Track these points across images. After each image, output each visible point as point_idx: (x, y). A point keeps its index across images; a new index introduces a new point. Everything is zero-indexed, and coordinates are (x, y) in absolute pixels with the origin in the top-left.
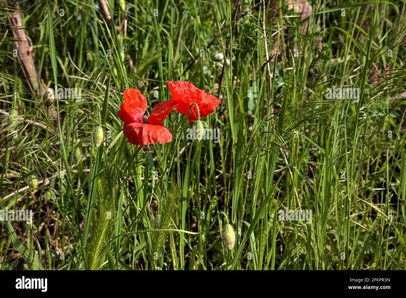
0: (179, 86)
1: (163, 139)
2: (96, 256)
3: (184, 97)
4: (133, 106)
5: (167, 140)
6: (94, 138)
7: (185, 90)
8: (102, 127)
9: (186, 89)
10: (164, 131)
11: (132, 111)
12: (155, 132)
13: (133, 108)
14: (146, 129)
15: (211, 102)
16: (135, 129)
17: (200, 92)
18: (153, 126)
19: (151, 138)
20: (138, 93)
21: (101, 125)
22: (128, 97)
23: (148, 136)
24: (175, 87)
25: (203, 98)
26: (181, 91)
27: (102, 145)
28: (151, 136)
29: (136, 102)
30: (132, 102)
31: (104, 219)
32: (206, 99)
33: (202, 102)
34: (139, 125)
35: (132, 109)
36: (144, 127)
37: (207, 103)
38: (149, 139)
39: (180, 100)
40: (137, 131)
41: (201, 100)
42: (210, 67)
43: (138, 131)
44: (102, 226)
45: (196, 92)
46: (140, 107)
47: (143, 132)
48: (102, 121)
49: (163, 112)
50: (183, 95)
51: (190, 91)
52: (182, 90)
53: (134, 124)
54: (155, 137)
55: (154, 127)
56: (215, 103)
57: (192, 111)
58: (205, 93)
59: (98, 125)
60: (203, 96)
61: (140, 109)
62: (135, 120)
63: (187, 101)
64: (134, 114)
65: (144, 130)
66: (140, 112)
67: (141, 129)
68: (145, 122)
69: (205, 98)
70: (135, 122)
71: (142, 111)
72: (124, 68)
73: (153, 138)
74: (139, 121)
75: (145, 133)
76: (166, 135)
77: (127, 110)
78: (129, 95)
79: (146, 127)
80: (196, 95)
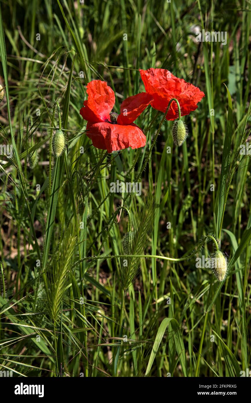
0: (153, 75)
1: (136, 143)
2: (59, 288)
3: (160, 88)
4: (98, 102)
5: (140, 145)
6: (53, 146)
7: (160, 80)
8: (63, 131)
9: (162, 78)
10: (136, 132)
11: (97, 107)
12: (126, 135)
13: (98, 103)
14: (115, 131)
15: (192, 95)
16: (102, 131)
17: (178, 82)
18: (123, 126)
19: (121, 143)
20: (104, 86)
21: (61, 129)
22: (92, 91)
23: (118, 140)
24: (149, 77)
25: (183, 90)
26: (156, 81)
27: (63, 153)
28: (121, 139)
29: (102, 96)
30: (97, 96)
31: (69, 246)
32: (187, 91)
33: (182, 94)
34: (107, 125)
35: (97, 105)
36: (113, 129)
37: (188, 95)
38: (119, 144)
39: (156, 94)
40: (104, 133)
41: (180, 91)
42: (184, 44)
43: (106, 134)
44: (66, 253)
45: (174, 81)
46: (106, 102)
47: (112, 134)
48: (62, 124)
49: (136, 110)
50: (157, 86)
51: (166, 80)
52: (157, 79)
53: (100, 125)
54: (126, 141)
55: (124, 128)
56: (198, 96)
57: (170, 108)
58: (185, 82)
59: (58, 129)
60: (182, 86)
61: (106, 104)
62: (102, 118)
63: (165, 95)
64: (100, 112)
65: (112, 132)
66: (106, 108)
67: (109, 131)
68: (113, 121)
69: (185, 89)
70: (101, 121)
71: (109, 107)
72: (83, 49)
73: (124, 143)
74: (106, 120)
75: (113, 136)
76: (139, 137)
77: (92, 108)
78: (94, 88)
79: (114, 129)
80: (173, 86)
